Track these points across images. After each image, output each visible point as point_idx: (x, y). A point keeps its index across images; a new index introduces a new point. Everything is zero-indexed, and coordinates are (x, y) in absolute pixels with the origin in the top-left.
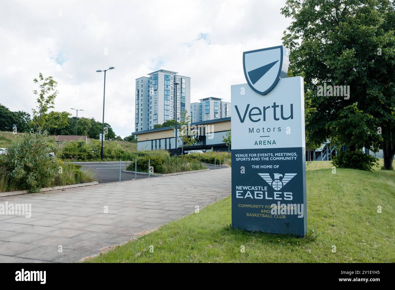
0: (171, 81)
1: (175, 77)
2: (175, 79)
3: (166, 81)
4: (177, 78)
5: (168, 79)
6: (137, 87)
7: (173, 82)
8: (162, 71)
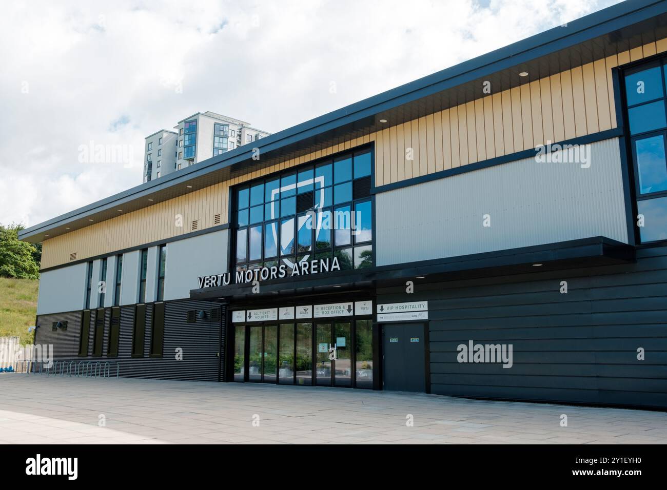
0: (230, 139)
1: (240, 132)
2: (240, 136)
3: (217, 139)
4: (246, 133)
5: (222, 134)
6: (148, 155)
7: (236, 144)
8: (207, 114)
